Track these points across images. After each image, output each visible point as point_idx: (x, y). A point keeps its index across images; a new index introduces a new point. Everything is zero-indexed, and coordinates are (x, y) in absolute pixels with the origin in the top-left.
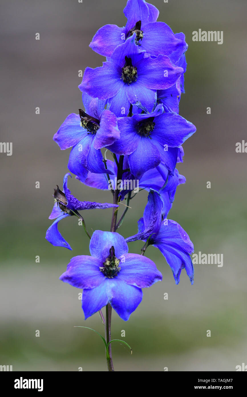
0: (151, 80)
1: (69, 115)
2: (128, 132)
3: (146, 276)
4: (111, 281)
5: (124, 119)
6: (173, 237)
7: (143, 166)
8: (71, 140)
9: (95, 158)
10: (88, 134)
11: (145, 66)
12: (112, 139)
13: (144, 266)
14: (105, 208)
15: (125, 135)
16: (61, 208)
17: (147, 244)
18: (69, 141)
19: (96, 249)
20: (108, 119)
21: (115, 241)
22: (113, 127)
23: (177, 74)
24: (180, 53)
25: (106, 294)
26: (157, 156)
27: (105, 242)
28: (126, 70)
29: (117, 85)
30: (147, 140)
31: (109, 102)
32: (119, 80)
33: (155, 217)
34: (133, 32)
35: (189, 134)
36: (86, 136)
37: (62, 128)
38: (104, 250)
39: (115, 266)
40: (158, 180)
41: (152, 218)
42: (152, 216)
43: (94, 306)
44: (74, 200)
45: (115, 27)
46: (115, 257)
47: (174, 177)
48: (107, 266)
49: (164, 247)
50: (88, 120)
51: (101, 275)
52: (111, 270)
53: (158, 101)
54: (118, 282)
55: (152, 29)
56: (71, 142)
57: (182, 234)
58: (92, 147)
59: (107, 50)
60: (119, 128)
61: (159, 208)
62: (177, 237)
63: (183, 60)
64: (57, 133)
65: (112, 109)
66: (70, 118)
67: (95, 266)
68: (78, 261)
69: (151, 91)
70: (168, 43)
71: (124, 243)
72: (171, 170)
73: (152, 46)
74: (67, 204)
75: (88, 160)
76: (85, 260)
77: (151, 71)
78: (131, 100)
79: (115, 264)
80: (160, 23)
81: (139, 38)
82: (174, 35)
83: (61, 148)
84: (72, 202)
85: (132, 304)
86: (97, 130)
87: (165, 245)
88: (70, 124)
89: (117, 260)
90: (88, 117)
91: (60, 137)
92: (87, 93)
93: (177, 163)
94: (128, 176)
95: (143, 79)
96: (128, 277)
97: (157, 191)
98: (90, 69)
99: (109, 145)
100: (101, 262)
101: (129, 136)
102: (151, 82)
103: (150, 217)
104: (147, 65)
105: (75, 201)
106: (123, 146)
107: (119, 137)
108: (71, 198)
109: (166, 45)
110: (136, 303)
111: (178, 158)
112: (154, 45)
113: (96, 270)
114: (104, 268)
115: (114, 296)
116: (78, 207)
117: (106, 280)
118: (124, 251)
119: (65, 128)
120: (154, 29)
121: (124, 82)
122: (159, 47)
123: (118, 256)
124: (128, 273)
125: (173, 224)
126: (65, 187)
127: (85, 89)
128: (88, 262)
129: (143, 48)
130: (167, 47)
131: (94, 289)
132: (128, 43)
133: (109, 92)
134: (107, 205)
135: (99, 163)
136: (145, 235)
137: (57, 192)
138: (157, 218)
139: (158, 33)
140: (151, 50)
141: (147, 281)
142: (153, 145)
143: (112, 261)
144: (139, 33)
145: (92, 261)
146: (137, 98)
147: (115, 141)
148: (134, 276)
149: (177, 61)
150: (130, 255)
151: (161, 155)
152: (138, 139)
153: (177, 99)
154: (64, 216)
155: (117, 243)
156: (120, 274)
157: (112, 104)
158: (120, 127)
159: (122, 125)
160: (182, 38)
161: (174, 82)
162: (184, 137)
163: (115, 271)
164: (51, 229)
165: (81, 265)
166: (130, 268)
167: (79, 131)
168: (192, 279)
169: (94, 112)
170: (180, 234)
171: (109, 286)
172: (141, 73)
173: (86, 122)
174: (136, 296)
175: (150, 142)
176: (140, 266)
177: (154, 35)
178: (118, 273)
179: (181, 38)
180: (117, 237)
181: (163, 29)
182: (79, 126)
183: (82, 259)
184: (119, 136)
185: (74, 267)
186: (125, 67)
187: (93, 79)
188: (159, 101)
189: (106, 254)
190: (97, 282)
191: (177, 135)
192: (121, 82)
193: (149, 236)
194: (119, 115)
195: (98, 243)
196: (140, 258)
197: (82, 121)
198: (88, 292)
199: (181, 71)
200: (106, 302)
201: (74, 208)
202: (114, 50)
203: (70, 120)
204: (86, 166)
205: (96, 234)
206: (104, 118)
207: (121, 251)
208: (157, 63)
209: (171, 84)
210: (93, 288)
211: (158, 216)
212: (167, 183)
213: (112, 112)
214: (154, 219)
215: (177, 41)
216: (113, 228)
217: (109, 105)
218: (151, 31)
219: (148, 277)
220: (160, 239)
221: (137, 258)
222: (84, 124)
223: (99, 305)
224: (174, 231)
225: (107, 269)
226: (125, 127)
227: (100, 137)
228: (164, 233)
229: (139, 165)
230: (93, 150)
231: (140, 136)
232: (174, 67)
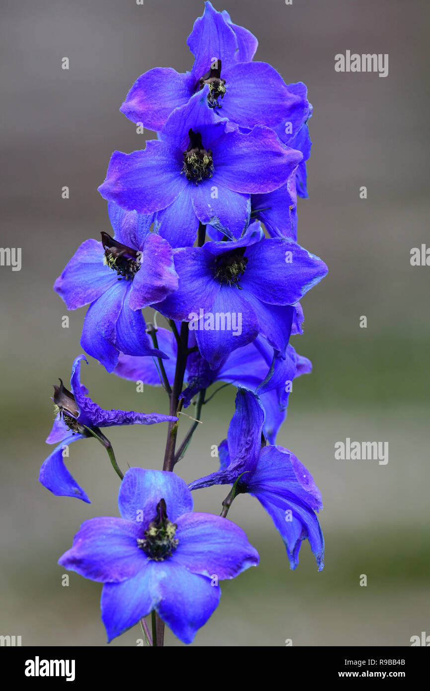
0: (239, 175)
1: (83, 243)
2: (195, 276)
3: (227, 556)
4: (160, 566)
5: (187, 252)
6: (283, 479)
7: (225, 343)
8: (87, 291)
9: (132, 327)
10: (118, 279)
11: (228, 149)
12: (163, 290)
13: (223, 538)
14: (152, 423)
15: (189, 282)
16: (67, 423)
17: (235, 491)
18: (83, 293)
19: (130, 504)
20: (155, 251)
21: (167, 488)
22: (165, 267)
23: (291, 163)
24: (297, 122)
25: (149, 592)
26: (250, 321)
27: (149, 490)
28: (192, 157)
29: (174, 186)
30: (232, 291)
31: (158, 218)
32: (178, 176)
33: (249, 440)
34: (206, 81)
35: (314, 280)
36: (115, 284)
37: (70, 267)
38: (147, 505)
39: (166, 538)
40: (258, 367)
41: (243, 442)
42: (243, 439)
43: (125, 616)
44: (93, 407)
45: (170, 73)
46: (167, 519)
47: (287, 362)
48: (152, 538)
49: (268, 497)
50: (117, 252)
51: (141, 555)
52: (159, 546)
53: (252, 215)
54: (173, 568)
55: (244, 75)
56: (86, 295)
57: (299, 473)
58: (126, 305)
59: (154, 118)
60: (177, 271)
61: (256, 422)
62: (292, 479)
63: (304, 135)
64: (60, 277)
65: (164, 232)
66: (85, 248)
67: (128, 537)
68: (94, 528)
69: (239, 196)
70: (274, 103)
71: (185, 493)
72: (280, 350)
73: (243, 108)
74: (79, 416)
75: (117, 330)
76: (109, 526)
77: (240, 158)
78: (200, 215)
79: (167, 534)
80: (258, 65)
81: (216, 94)
82: (286, 86)
83: (69, 306)
84: (88, 411)
85: (200, 611)
86: (135, 272)
87: (269, 494)
88: (85, 261)
89: (171, 526)
90: (117, 248)
91: (66, 286)
92: (114, 202)
93: (292, 334)
94: (198, 360)
95: (225, 173)
96: (192, 558)
97: (251, 390)
98: (121, 154)
99: (157, 302)
100: (141, 530)
101: (196, 285)
102: (240, 179)
103: (239, 440)
104: (232, 147)
105: (95, 410)
106: (184, 303)
107: (177, 288)
108: (86, 404)
109: (270, 106)
110: (206, 609)
111: (294, 325)
112: (247, 107)
113: (130, 545)
114: (145, 541)
115: (163, 597)
116: (101, 421)
117: (150, 564)
118: (184, 507)
119: (76, 267)
120: (247, 76)
121: (188, 180)
122: (256, 111)
123: (174, 518)
124: (193, 550)
125: (282, 453)
126: (75, 382)
127: (112, 193)
128: (115, 530)
129: (226, 113)
130: (271, 111)
131: (126, 583)
132: (194, 104)
133: (157, 199)
134: (156, 418)
135: (139, 336)
136: (229, 476)
137: (60, 393)
138: (252, 441)
139: (255, 83)
140: (240, 116)
141: (229, 567)
142: (244, 301)
143: (160, 528)
144: (216, 85)
145: (123, 527)
146: (211, 210)
147: (169, 294)
148: (204, 557)
149: (291, 138)
150: (197, 517)
151: (258, 320)
152: (215, 288)
153: (290, 211)
154: (74, 438)
155: (172, 492)
156: (177, 552)
157: (163, 222)
158: (179, 268)
159: (182, 262)
160: (302, 92)
161: (284, 178)
162: (304, 285)
163: (167, 546)
164: (48, 463)
165: (101, 537)
166: (196, 542)
167: (102, 274)
168: (320, 559)
169: (130, 238)
170: (296, 473)
171: (155, 576)
172: (221, 161)
173: (114, 256)
174: (208, 596)
175: (238, 295)
176: (215, 538)
177: (247, 87)
178: (174, 551)
179: (300, 93)
180: (172, 480)
181: (265, 75)
182: (101, 264)
183: (104, 523)
184: (175, 285)
185: (87, 541)
186: (190, 151)
187: (126, 173)
188: (255, 216)
189: (150, 514)
190: (131, 569)
191: (291, 281)
192: (181, 179)
193: (238, 477)
194: (178, 243)
195: (134, 493)
196: (215, 522)
197: (107, 254)
198: (114, 588)
199: (297, 158)
200: (148, 608)
201: (92, 424)
202: (167, 117)
203: (85, 252)
204: (114, 341)
205: (131, 476)
206: (147, 249)
207: (178, 508)
208: (251, 143)
209: (279, 182)
210: (124, 581)
211: (255, 438)
212: (273, 373)
213: (164, 238)
214: (247, 443)
215: (292, 98)
216: (169, 461)
217: (157, 225)
218: (241, 79)
219: (230, 559)
220: (259, 483)
221: (210, 522)
222: (111, 260)
223: (134, 613)
224: (285, 468)
225: (152, 544)
226: (188, 268)
227: (139, 287)
228: (266, 472)
229: (217, 340)
230: (128, 311)
231: (218, 285)
232: (283, 149)
